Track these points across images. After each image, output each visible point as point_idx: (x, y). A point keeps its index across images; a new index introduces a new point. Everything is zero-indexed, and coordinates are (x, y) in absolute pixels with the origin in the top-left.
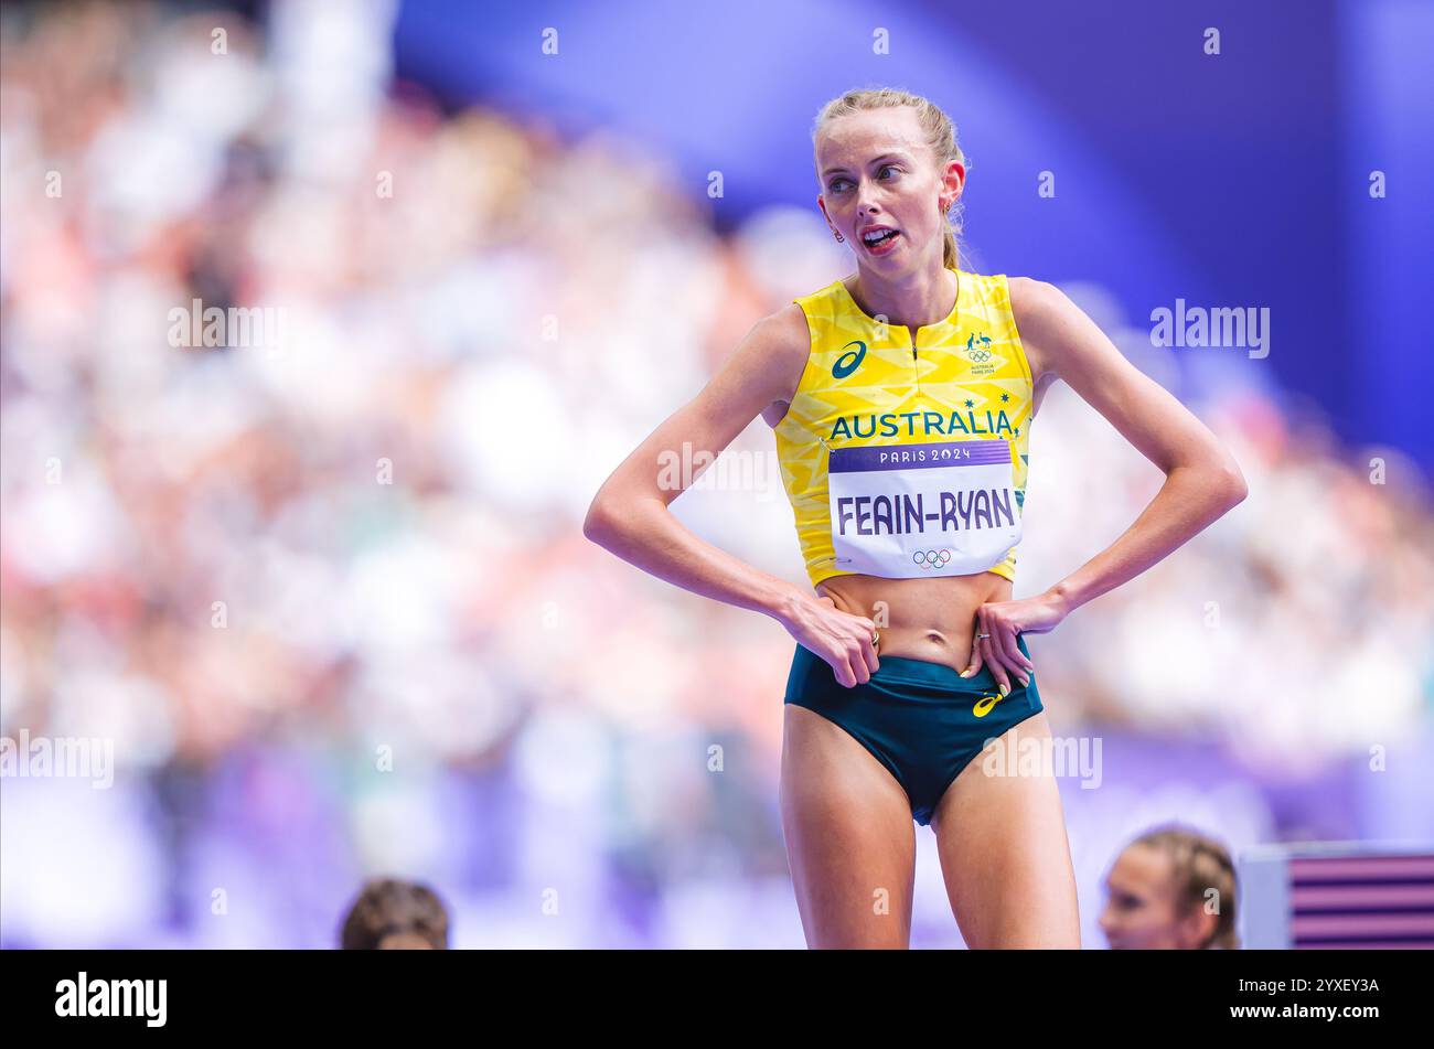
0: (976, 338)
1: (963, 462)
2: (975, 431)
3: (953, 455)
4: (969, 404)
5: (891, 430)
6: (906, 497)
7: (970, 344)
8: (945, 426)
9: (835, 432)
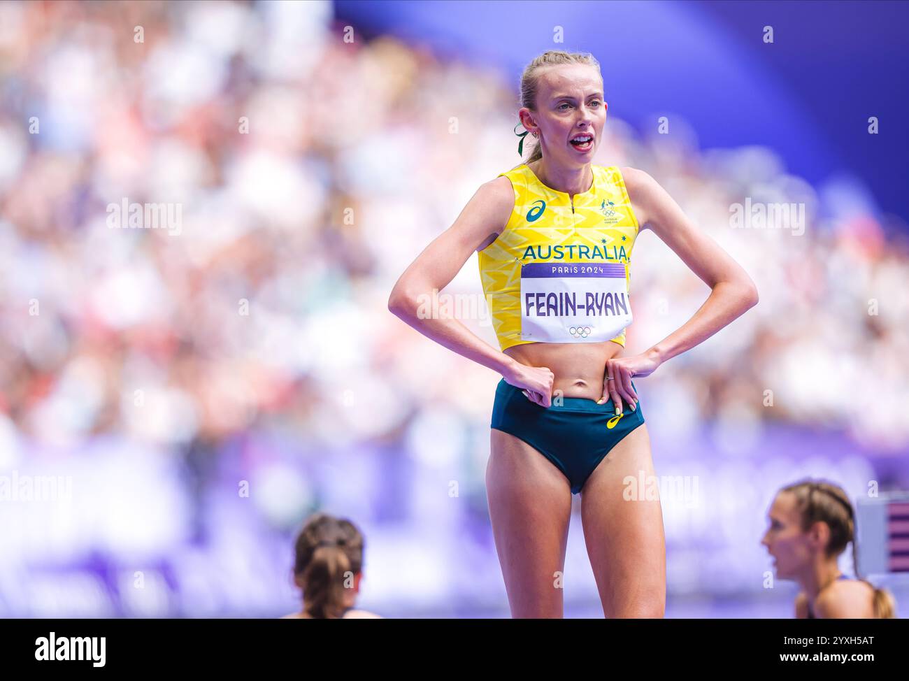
0: (606, 202)
1: (599, 275)
2: (607, 258)
3: (593, 271)
4: (604, 241)
5: (560, 255)
6: (567, 294)
7: (603, 205)
8: (590, 254)
9: (526, 255)
